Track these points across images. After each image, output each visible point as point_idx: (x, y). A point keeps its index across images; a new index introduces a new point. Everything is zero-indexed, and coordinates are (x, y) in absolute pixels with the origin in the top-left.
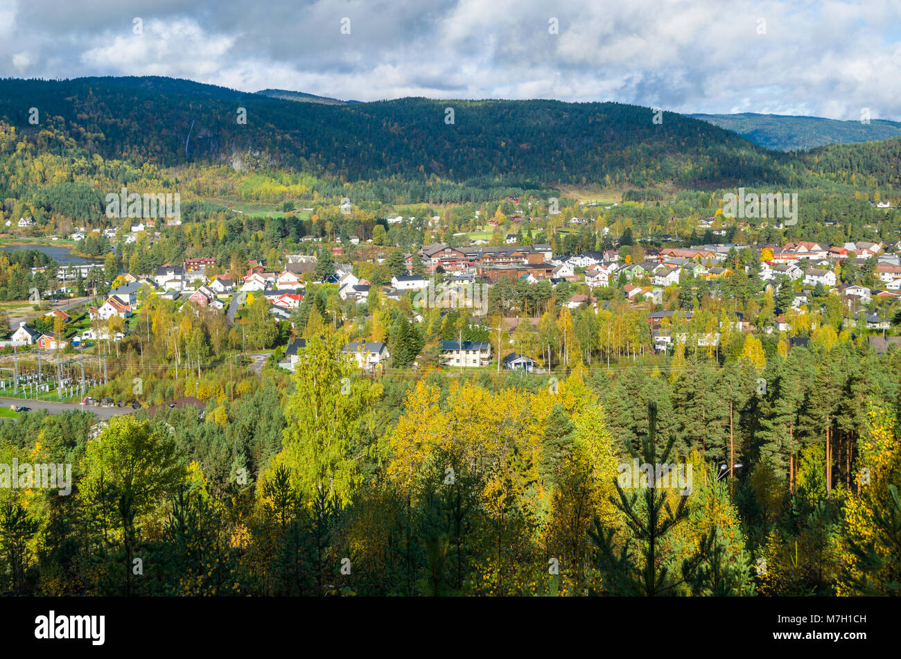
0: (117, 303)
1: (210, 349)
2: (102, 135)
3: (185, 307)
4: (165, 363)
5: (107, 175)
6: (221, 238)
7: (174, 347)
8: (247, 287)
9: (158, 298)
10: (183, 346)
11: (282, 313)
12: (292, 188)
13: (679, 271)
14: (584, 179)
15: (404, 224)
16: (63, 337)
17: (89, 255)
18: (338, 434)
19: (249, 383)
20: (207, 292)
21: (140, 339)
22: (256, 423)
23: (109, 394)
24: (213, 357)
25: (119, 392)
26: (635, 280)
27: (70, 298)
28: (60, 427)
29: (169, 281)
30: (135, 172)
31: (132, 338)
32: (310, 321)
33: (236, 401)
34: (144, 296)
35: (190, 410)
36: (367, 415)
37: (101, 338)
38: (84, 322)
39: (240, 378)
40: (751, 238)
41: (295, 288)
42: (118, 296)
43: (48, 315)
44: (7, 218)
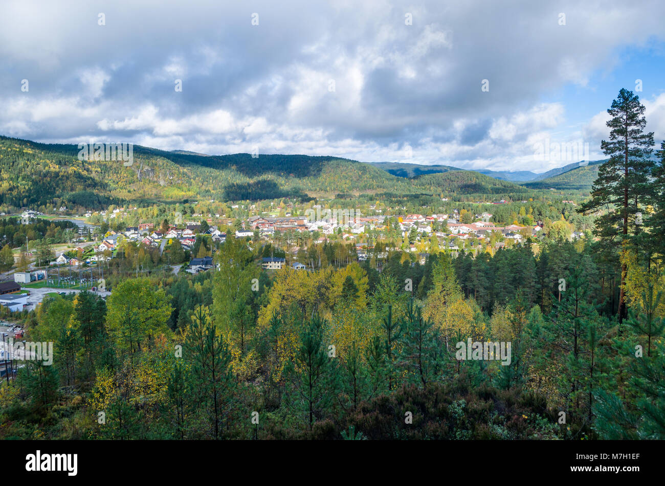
0: (107, 244)
2: (99, 169)
3: (140, 245)
4: (131, 271)
6: (155, 215)
7: (135, 263)
8: (169, 236)
9: (127, 241)
10: (140, 263)
11: (185, 247)
12: (188, 193)
13: (364, 227)
14: (318, 189)
15: (239, 208)
16: (81, 260)
17: (93, 223)
19: (172, 278)
20: (150, 238)
21: (119, 261)
25: (109, 284)
26: (345, 231)
27: (85, 242)
29: (131, 234)
30: (115, 186)
31: (115, 259)
32: (200, 251)
34: (120, 240)
37: (100, 260)
38: (92, 253)
39: (168, 277)
40: (392, 213)
41: (191, 236)
42: (108, 241)
43: (74, 249)
44: (54, 207)
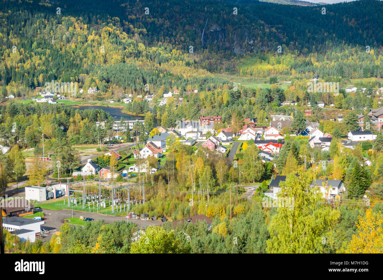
0: (153, 147)
1: (216, 181)
2: (145, 30)
3: (199, 151)
4: (184, 190)
5: (147, 58)
6: (225, 102)
7: (191, 179)
8: (243, 138)
9: (180, 144)
10: (197, 178)
11: (267, 156)
12: (276, 66)
15: (357, 93)
16: (116, 170)
17: (134, 114)
18: (307, 246)
19: (243, 206)
20: (215, 141)
21: (168, 173)
22: (247, 236)
23: (145, 211)
24: (218, 187)
25: (152, 210)
27: (121, 143)
28: (112, 232)
29: (188, 132)
30: (167, 55)
31: (162, 172)
32: (287, 164)
33: (234, 219)
34: (171, 143)
35: (201, 224)
36: (328, 233)
37: (141, 171)
38: (130, 160)
39: (236, 203)
41: (277, 139)
42: (153, 142)
43: (106, 154)
44: (80, 87)
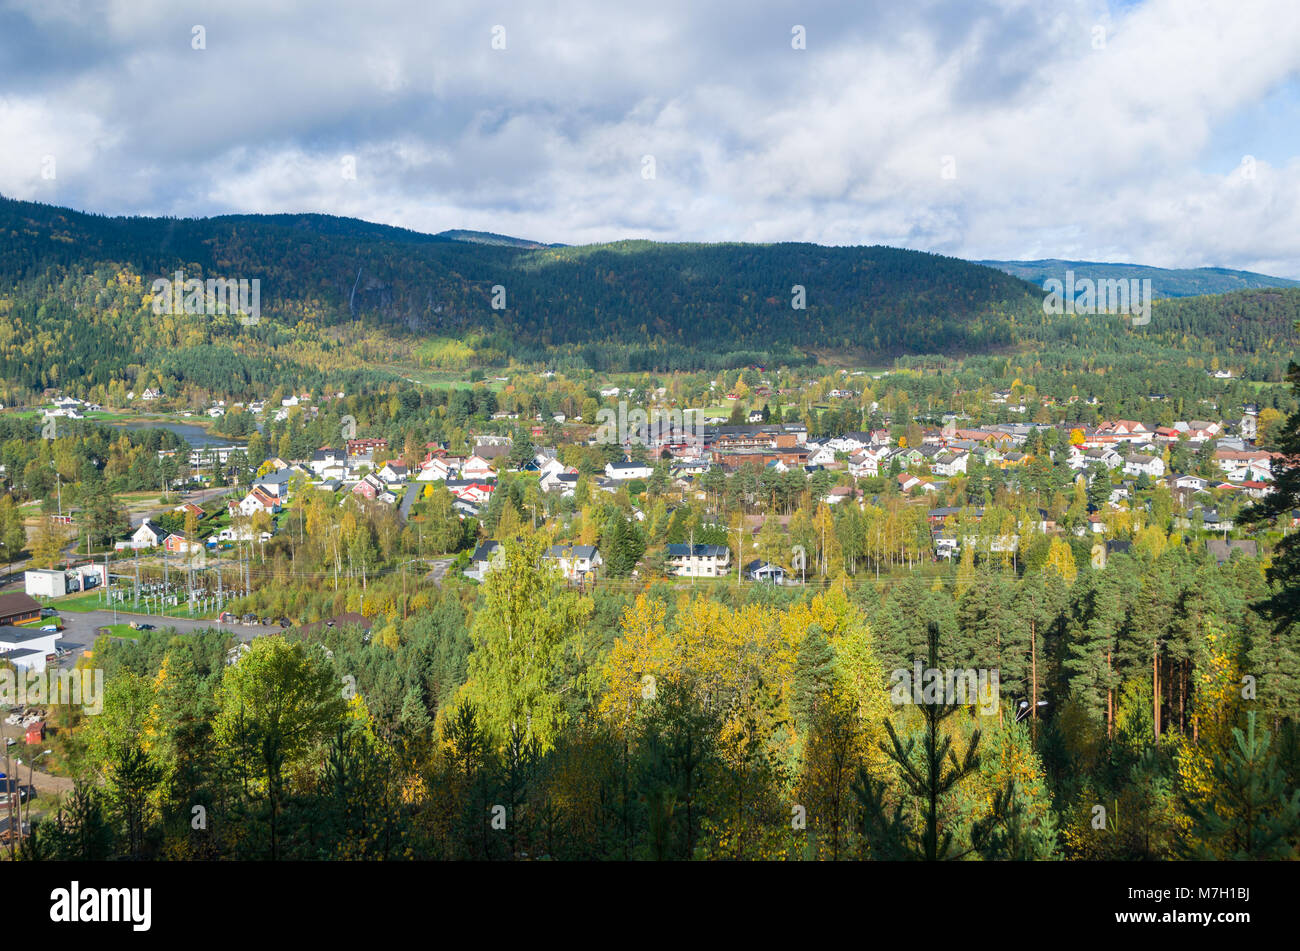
0: (264, 495)
1: (379, 553)
3: (346, 501)
4: (322, 571)
5: (252, 336)
6: (393, 414)
7: (333, 551)
8: (425, 476)
9: (313, 488)
10: (344, 549)
11: (468, 508)
12: (482, 352)
13: (966, 457)
14: (847, 341)
15: (620, 398)
16: (196, 537)
17: (229, 436)
18: (537, 661)
19: (426, 595)
20: (375, 482)
21: (291, 541)
22: (434, 647)
23: (251, 608)
24: (381, 564)
25: (264, 607)
26: (911, 468)
27: (205, 488)
28: (191, 649)
29: (328, 468)
30: (288, 332)
31: (281, 538)
32: (503, 520)
33: (410, 619)
34: (297, 486)
35: (352, 630)
36: (574, 638)
37: (242, 539)
38: (223, 518)
39: (415, 590)
40: (1058, 415)
41: (484, 477)
42: (264, 486)
43: (178, 509)
44: (129, 389)
